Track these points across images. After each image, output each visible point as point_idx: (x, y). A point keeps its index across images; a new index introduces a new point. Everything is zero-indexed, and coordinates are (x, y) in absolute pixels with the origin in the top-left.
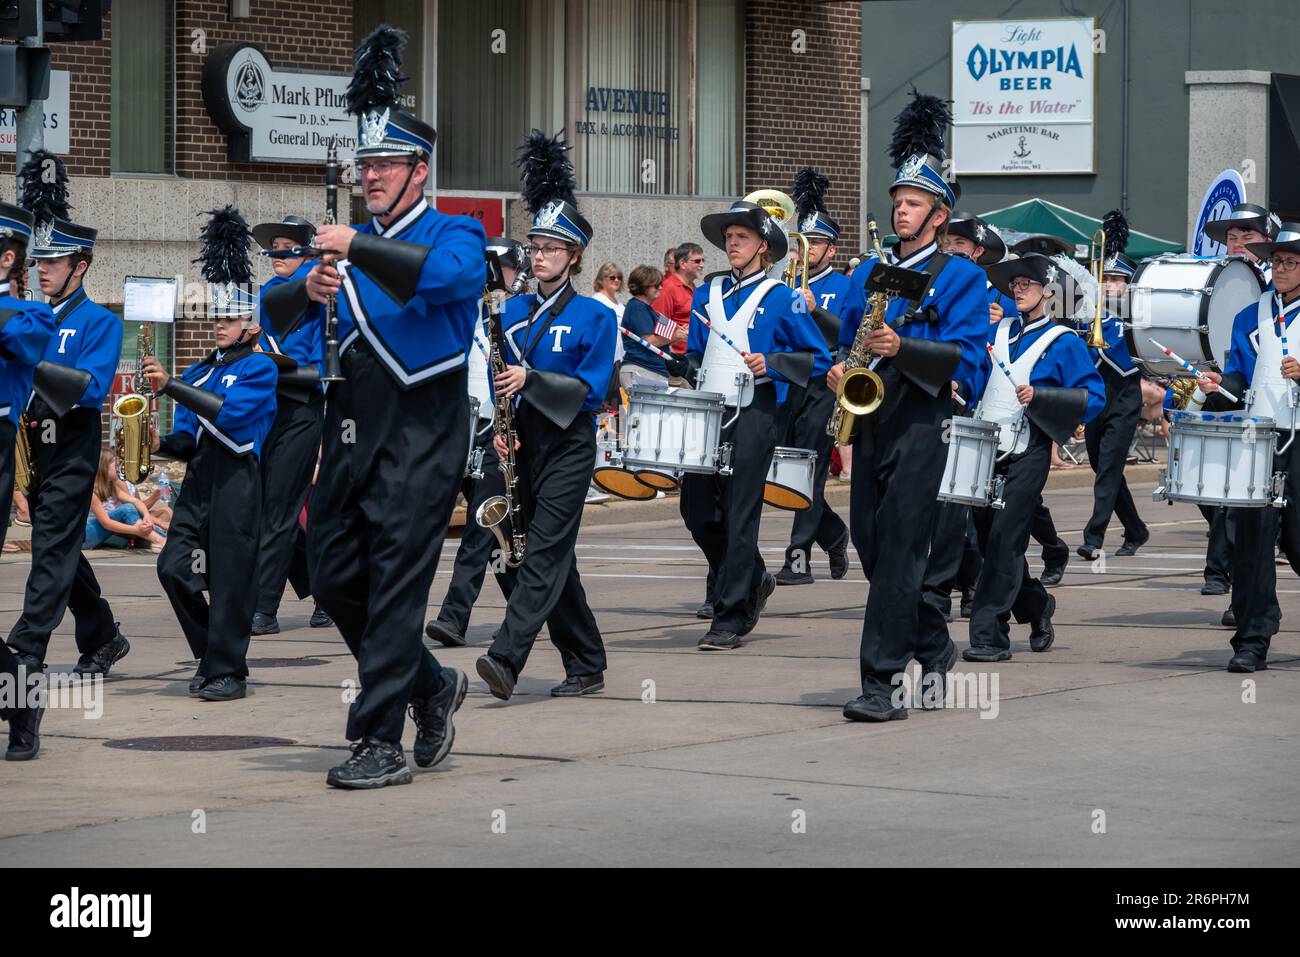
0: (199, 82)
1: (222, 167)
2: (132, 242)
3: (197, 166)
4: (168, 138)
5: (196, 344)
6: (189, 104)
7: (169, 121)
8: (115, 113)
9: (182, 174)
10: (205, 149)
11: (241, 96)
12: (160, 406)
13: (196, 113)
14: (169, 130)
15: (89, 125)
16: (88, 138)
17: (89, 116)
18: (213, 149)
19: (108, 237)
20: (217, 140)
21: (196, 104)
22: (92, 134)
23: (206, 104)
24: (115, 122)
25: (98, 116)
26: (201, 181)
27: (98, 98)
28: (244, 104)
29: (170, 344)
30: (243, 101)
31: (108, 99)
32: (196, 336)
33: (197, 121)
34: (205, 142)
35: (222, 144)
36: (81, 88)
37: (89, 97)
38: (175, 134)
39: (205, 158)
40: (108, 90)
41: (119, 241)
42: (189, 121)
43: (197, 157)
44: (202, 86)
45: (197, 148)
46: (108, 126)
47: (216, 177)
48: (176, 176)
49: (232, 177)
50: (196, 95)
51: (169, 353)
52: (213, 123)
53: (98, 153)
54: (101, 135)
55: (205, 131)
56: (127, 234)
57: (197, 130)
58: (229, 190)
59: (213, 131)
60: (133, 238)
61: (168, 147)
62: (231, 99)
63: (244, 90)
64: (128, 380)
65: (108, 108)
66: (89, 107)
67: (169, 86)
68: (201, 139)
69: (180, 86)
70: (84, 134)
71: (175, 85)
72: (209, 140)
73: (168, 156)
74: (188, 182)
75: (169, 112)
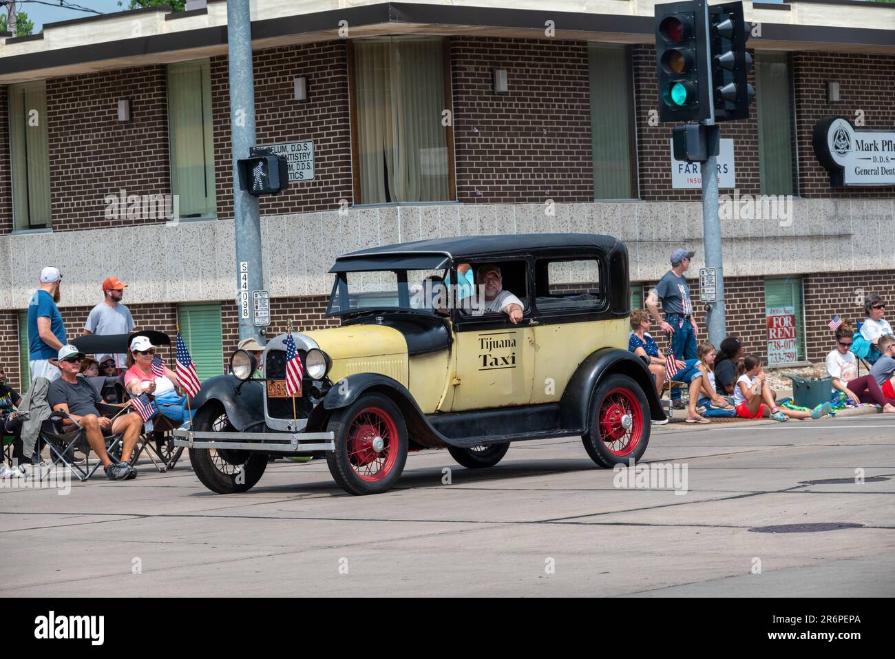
0: (811, 141)
1: (827, 191)
2: (775, 238)
3: (812, 191)
4: (794, 175)
5: (817, 296)
6: (806, 154)
7: (794, 165)
8: (762, 161)
9: (803, 196)
10: (817, 180)
11: (837, 148)
12: (797, 334)
13: (811, 159)
14: (794, 170)
15: (747, 170)
16: (746, 178)
17: (746, 165)
18: (822, 180)
19: (761, 235)
20: (824, 175)
21: (810, 154)
22: (749, 175)
23: (815, 153)
24: (762, 168)
25: (752, 164)
26: (815, 200)
27: (751, 154)
28: (839, 152)
29: (801, 297)
30: (838, 150)
31: (757, 154)
32: (817, 292)
33: (811, 164)
34: (816, 176)
35: (826, 177)
36: (740, 148)
37: (746, 154)
38: (798, 172)
39: (817, 185)
40: (756, 149)
41: (768, 238)
42: (806, 164)
43: (812, 185)
44: (813, 143)
45: (811, 180)
46: (758, 170)
47: (824, 196)
48: (800, 197)
49: (834, 196)
50: (810, 149)
51: (801, 302)
52: (821, 165)
53: (753, 186)
54: (754, 175)
55: (816, 170)
56: (772, 233)
57: (811, 169)
58: (832, 204)
59: (821, 170)
60: (775, 235)
61: (794, 181)
62: (830, 150)
63: (838, 143)
64: (777, 319)
65: (757, 159)
66: (746, 159)
67: (793, 144)
68: (814, 175)
69: (800, 144)
70: (744, 175)
71: (797, 144)
72: (819, 175)
73: (795, 186)
74: (807, 201)
75: (794, 160)
